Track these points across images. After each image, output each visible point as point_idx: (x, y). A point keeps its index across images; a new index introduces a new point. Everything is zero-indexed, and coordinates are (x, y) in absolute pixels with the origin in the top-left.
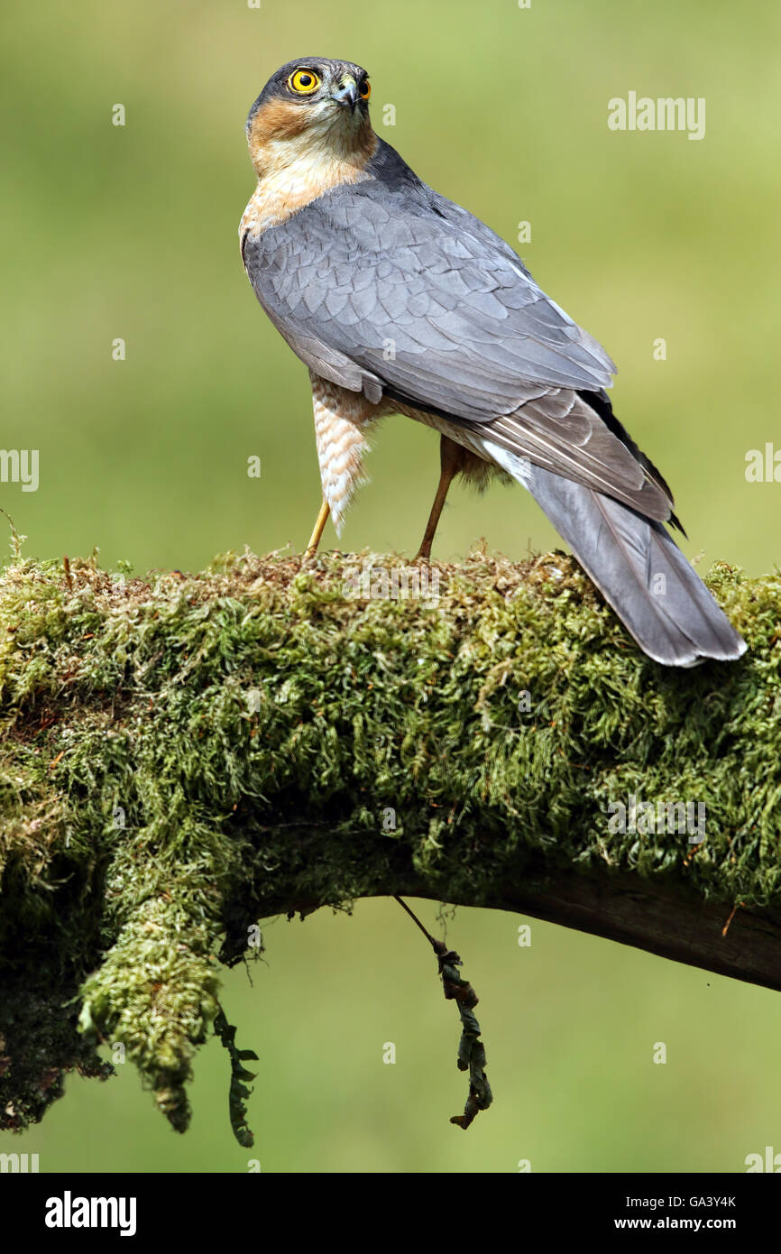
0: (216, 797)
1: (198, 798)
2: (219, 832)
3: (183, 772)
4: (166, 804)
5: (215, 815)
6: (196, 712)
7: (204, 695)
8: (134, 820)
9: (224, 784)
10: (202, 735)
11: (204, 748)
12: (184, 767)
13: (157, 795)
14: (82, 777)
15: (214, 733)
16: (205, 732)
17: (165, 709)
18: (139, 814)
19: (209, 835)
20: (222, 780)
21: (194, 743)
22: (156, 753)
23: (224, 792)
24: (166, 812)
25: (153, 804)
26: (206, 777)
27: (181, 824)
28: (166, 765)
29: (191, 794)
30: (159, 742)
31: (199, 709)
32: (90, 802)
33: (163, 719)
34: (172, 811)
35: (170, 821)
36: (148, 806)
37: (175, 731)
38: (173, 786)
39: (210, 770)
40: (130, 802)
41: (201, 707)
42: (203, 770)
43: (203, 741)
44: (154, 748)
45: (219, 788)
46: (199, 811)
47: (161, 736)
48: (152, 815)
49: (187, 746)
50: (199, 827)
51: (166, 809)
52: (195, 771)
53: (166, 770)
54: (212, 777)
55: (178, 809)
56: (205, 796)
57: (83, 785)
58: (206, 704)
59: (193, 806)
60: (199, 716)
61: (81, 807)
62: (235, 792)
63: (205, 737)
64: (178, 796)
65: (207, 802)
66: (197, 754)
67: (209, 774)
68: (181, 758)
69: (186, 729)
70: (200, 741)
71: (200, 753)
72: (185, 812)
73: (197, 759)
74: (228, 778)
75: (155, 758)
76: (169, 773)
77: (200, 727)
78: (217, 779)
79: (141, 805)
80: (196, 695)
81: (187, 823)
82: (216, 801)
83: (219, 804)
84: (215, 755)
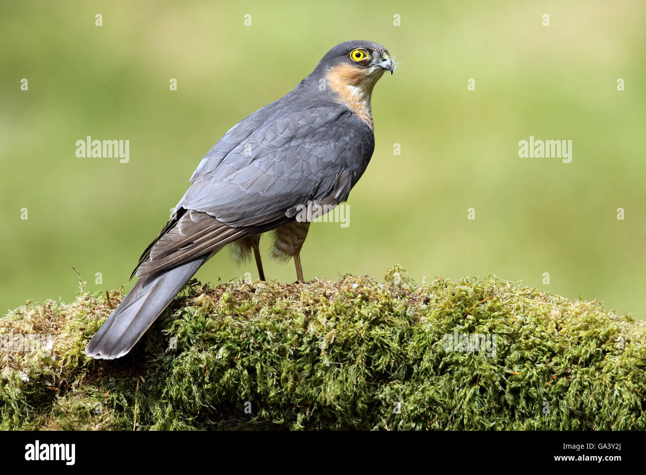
0: (189, 408)
1: (180, 409)
2: (191, 426)
3: (171, 396)
4: (164, 413)
5: (189, 417)
6: (176, 365)
7: (180, 357)
8: (148, 422)
9: (192, 401)
10: (180, 377)
11: (181, 383)
12: (172, 393)
13: (158, 408)
14: (120, 401)
15: (186, 375)
16: (181, 376)
17: (161, 365)
18: (150, 419)
19: (186, 427)
20: (191, 399)
21: (176, 381)
22: (157, 387)
23: (192, 405)
24: (163, 417)
25: (157, 413)
26: (183, 398)
27: (172, 422)
28: (163, 393)
29: (176, 407)
30: (158, 382)
31: (178, 364)
32: (125, 414)
33: (160, 370)
34: (167, 416)
35: (166, 421)
36: (154, 414)
37: (166, 375)
38: (167, 404)
39: (185, 395)
40: (145, 413)
41: (179, 363)
42: (181, 395)
43: (180, 380)
44: (156, 385)
45: (190, 404)
46: (180, 415)
47: (159, 378)
48: (156, 419)
49: (173, 383)
50: (181, 424)
51: (164, 415)
52: (177, 395)
53: (163, 395)
54: (186, 398)
55: (170, 415)
56: (183, 407)
57: (121, 405)
58: (181, 361)
59: (177, 413)
60: (178, 368)
61: (121, 416)
62: (198, 405)
63: (182, 378)
64: (169, 409)
65: (184, 411)
66: (178, 387)
67: (184, 396)
68: (170, 389)
69: (172, 374)
70: (179, 380)
71: (180, 386)
72: (173, 416)
73: (178, 389)
74: (194, 398)
75: (157, 390)
76: (164, 397)
77: (179, 373)
78: (189, 399)
79: (151, 414)
80: (176, 357)
81: (175, 422)
82: (188, 410)
83: (190, 411)
84: (187, 386)
